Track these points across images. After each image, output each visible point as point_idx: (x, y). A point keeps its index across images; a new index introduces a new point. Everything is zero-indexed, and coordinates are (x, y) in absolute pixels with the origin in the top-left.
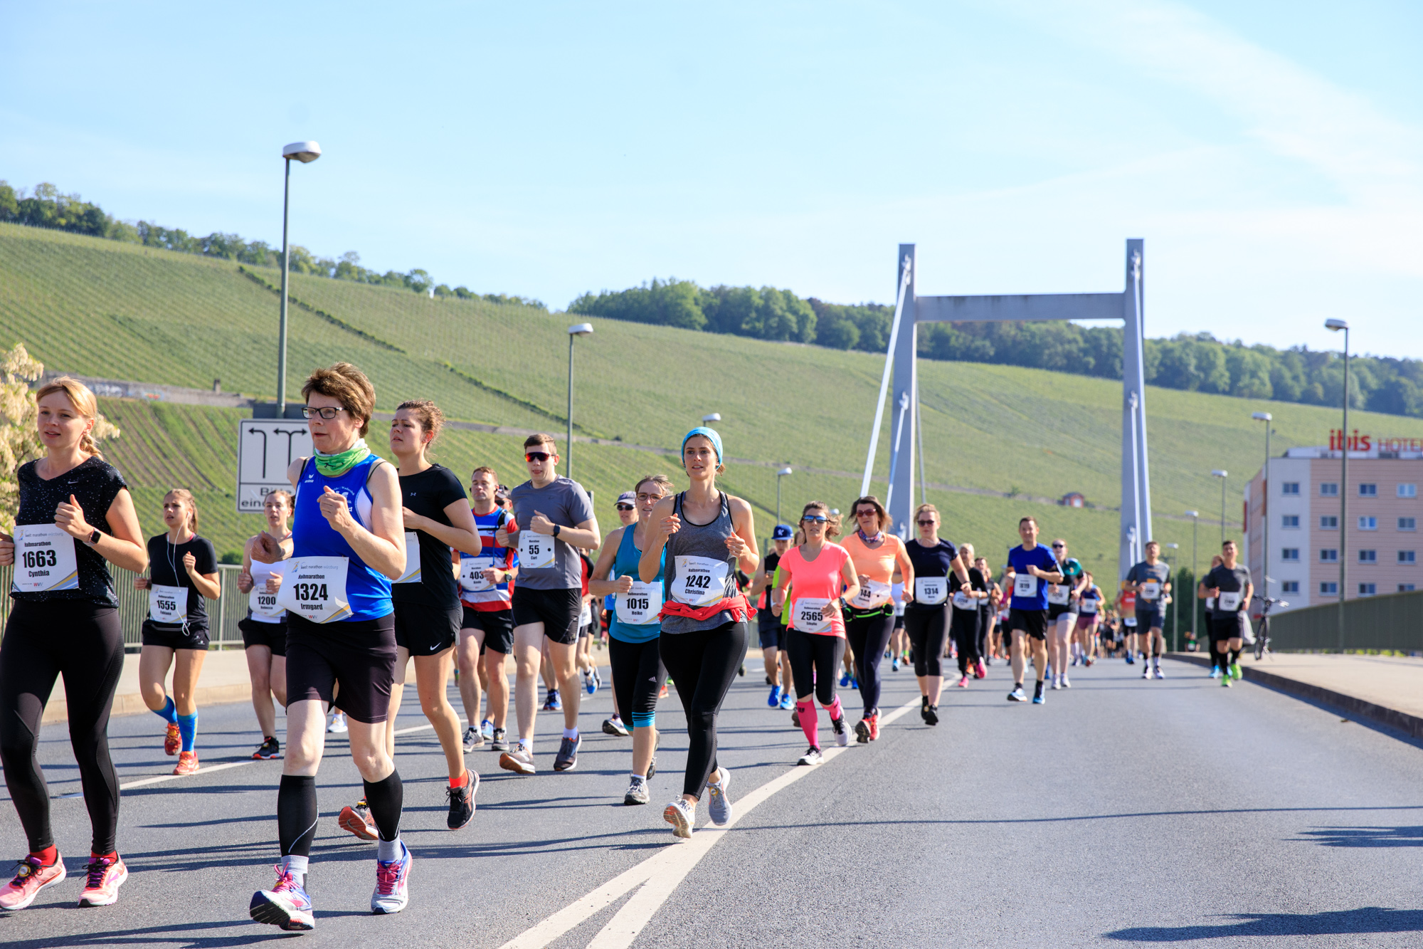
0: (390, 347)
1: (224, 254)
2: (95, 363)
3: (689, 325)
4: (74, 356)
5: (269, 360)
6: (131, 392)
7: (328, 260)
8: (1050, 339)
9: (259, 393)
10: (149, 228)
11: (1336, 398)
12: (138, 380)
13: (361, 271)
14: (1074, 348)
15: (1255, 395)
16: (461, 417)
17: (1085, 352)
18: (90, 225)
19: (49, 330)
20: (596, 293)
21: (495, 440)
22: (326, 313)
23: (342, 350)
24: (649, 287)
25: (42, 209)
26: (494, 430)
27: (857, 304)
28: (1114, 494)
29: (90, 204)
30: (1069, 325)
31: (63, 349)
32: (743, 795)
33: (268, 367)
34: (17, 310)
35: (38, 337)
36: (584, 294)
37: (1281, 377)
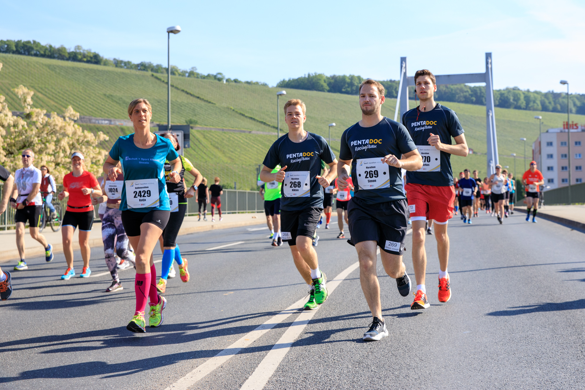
0: (210, 102)
1: (146, 69)
2: (98, 112)
3: (322, 90)
4: (91, 110)
5: (164, 109)
6: (113, 123)
7: (185, 70)
8: (458, 91)
9: (161, 121)
10: (117, 61)
11: (565, 110)
12: (115, 118)
13: (198, 74)
14: (467, 94)
15: (535, 110)
16: (237, 128)
17: (472, 95)
18: (95, 60)
19: (81, 101)
20: (287, 79)
21: (250, 136)
22: (185, 90)
23: (191, 104)
24: (307, 76)
25: (77, 55)
26: (250, 132)
27: (386, 80)
28: (484, 149)
29: (95, 53)
30: (465, 86)
31: (86, 107)
32: (348, 267)
33: (164, 111)
34: (69, 93)
35: (77, 103)
36: (282, 80)
37: (545, 103)
